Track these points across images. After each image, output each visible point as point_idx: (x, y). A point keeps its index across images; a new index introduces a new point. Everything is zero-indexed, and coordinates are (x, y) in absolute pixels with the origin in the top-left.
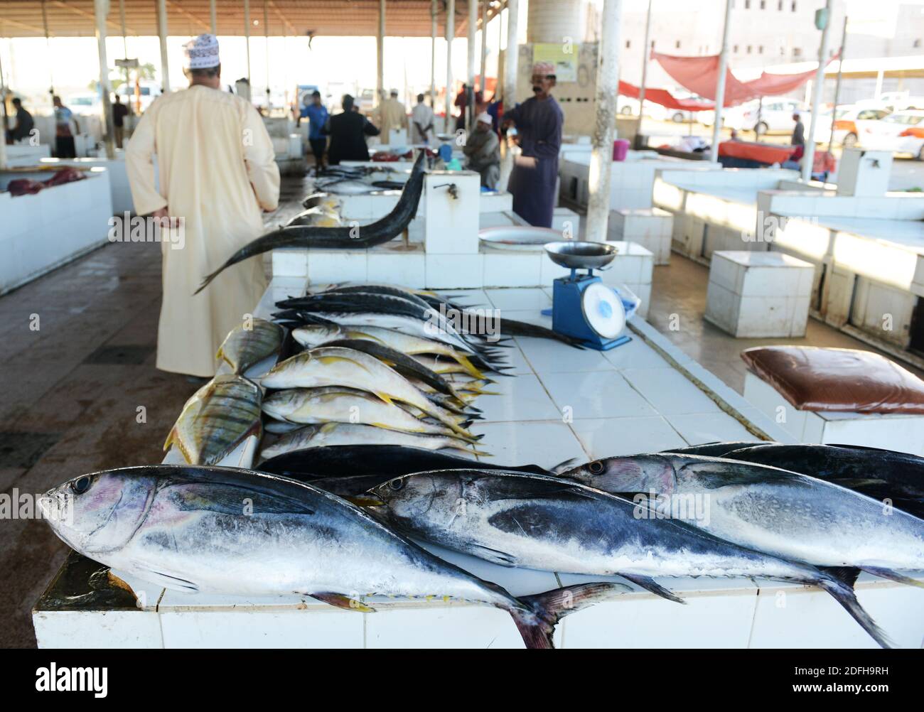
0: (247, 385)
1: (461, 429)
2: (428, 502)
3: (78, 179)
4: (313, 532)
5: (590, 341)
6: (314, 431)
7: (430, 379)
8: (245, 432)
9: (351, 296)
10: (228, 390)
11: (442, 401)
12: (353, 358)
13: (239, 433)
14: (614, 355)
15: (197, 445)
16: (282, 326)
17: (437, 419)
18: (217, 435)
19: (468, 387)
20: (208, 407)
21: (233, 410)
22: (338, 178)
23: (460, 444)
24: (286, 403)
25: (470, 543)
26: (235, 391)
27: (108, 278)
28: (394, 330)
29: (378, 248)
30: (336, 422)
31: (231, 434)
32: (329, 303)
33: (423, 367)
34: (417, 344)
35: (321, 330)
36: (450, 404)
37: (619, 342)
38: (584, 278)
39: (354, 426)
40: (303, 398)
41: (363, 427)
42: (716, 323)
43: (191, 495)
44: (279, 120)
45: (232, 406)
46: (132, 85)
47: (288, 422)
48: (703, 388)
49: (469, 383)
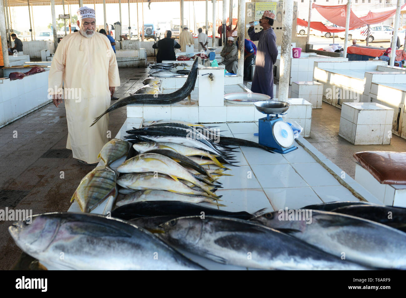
0: (110, 171)
1: (211, 193)
2: (186, 232)
3: (41, 72)
4: (130, 247)
5: (277, 149)
6: (141, 193)
7: (197, 168)
8: (108, 194)
9: (161, 128)
10: (101, 174)
11: (202, 179)
12: (160, 159)
13: (105, 195)
14: (289, 156)
15: (85, 200)
16: (129, 142)
17: (200, 188)
18: (95, 196)
19: (216, 172)
20: (91, 182)
21: (103, 184)
22: (160, 70)
23: (210, 200)
24: (128, 180)
25: (206, 252)
26: (104, 174)
27: (54, 117)
28: (181, 144)
29: (177, 104)
30: (151, 189)
31: (101, 195)
32: (151, 131)
33: (194, 162)
34: (192, 151)
35: (147, 144)
36: (207, 180)
37: (291, 149)
38: (274, 118)
39: (160, 191)
40: (136, 178)
41: (164, 192)
42: (345, 138)
43: (76, 227)
44: (135, 41)
45: (103, 182)
46: (68, 26)
47: (129, 189)
48: (332, 173)
49: (216, 170)
